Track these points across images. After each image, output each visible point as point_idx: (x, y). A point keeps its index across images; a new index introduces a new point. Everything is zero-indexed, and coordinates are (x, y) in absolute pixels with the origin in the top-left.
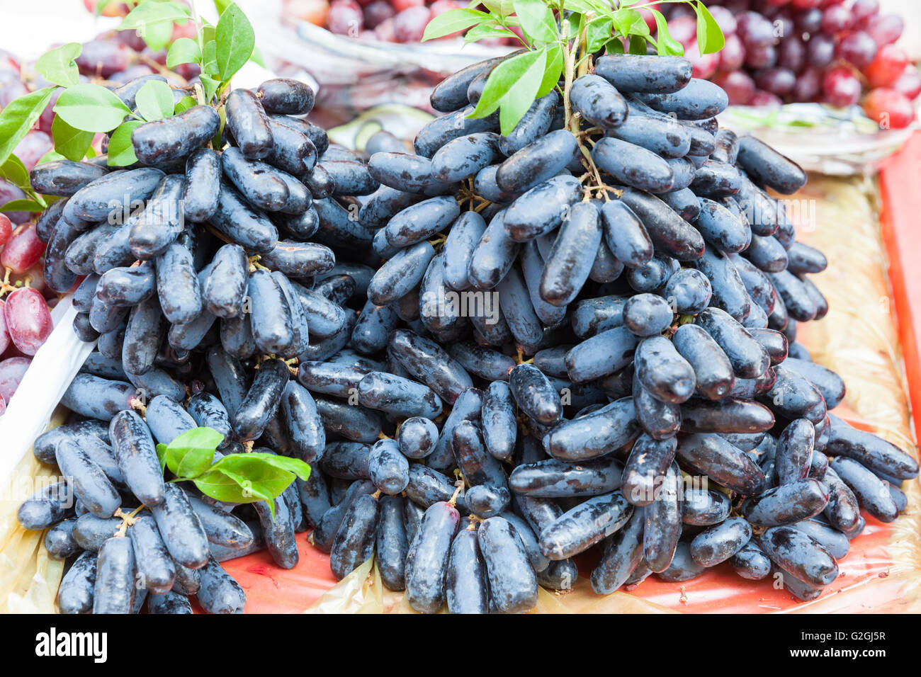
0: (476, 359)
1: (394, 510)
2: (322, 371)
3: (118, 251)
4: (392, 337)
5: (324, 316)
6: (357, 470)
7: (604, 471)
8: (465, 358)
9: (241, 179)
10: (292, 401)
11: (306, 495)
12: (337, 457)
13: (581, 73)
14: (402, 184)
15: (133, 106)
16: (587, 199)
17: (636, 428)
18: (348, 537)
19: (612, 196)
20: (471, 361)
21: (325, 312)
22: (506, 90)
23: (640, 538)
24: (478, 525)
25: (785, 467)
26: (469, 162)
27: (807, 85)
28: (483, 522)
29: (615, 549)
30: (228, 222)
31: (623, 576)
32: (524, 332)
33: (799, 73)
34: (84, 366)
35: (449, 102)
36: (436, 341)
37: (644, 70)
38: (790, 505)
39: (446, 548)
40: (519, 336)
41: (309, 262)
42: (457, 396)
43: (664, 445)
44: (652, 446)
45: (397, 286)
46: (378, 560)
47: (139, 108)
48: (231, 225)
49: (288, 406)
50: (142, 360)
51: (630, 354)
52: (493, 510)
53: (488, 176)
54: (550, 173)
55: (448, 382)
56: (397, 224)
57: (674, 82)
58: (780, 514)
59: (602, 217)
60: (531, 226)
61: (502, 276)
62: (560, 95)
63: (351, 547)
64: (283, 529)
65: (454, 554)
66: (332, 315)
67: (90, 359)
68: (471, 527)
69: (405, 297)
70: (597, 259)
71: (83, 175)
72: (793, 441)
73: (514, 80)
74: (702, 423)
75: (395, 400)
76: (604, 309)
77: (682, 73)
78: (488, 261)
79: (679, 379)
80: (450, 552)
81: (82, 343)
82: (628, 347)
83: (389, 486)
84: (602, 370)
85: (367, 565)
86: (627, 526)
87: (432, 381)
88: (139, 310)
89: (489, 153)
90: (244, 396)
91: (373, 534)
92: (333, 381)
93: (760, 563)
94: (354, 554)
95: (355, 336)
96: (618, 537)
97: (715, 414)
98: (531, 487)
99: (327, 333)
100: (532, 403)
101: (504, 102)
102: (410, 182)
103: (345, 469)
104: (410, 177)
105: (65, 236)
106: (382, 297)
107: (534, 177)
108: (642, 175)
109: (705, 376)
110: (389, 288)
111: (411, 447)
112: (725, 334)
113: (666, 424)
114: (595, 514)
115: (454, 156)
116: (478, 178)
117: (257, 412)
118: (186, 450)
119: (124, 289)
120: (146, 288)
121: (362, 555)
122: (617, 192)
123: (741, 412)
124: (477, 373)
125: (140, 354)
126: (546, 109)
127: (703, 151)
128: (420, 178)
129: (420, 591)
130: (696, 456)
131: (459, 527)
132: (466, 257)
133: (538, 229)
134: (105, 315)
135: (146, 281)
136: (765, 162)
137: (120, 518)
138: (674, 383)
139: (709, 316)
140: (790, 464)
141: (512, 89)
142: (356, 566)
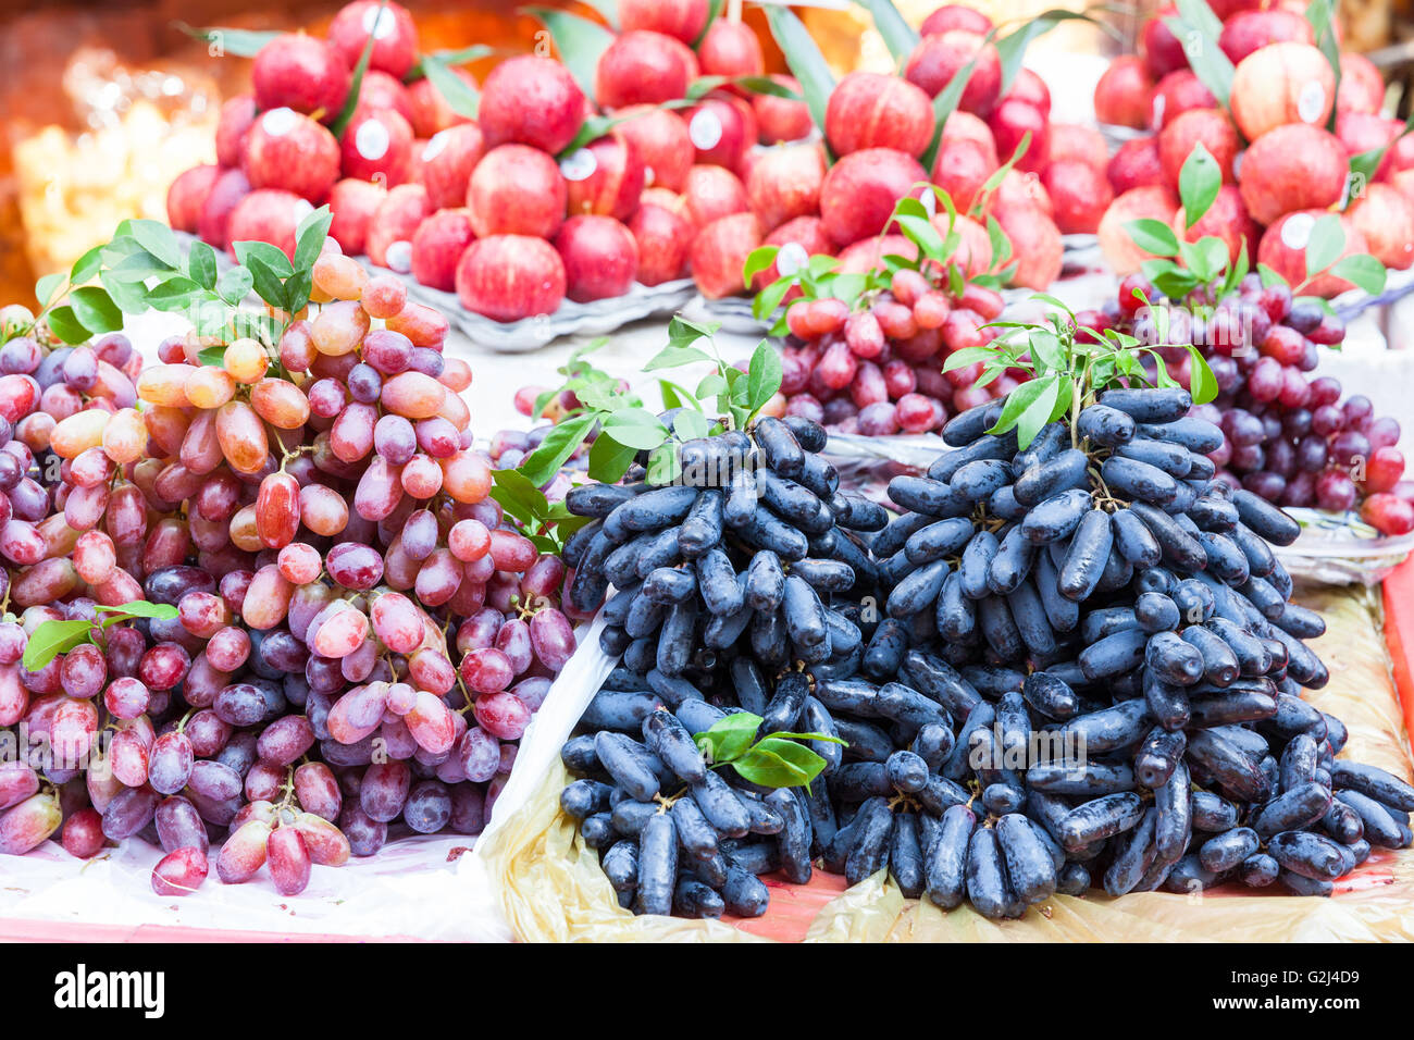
0: (988, 675)
1: (907, 829)
2: (840, 687)
3: (662, 555)
4: (907, 655)
5: (844, 632)
6: (870, 785)
7: (1117, 768)
8: (977, 677)
9: (775, 492)
10: (810, 713)
11: (816, 818)
12: (850, 775)
13: (1086, 406)
14: (920, 505)
15: (672, 430)
16: (1098, 508)
17: (1149, 722)
18: (866, 843)
19: (1121, 507)
20: (983, 678)
21: (844, 628)
22: (1023, 410)
23: (1153, 836)
24: (995, 824)
25: (1289, 778)
26: (986, 481)
27: (1299, 490)
28: (1000, 821)
29: (1129, 847)
30: (762, 531)
31: (1136, 875)
32: (1038, 639)
33: (1291, 478)
34: (607, 682)
35: (961, 436)
36: (948, 661)
37: (1147, 401)
38: (1296, 806)
39: (965, 845)
40: (1033, 644)
41: (833, 576)
42: (969, 711)
43: (1174, 736)
44: (1164, 736)
45: (916, 599)
46: (894, 871)
47: (677, 432)
48: (765, 535)
49: (807, 718)
50: (677, 660)
51: (1140, 651)
52: (1011, 806)
53: (1004, 495)
54: (1064, 486)
55: (961, 697)
56: (915, 541)
57: (1175, 410)
58: (1286, 816)
59: (1113, 523)
60: (1049, 529)
61: (1019, 582)
62: (1066, 425)
63: (868, 852)
64: (799, 839)
65: (974, 847)
66: (849, 631)
67: (612, 675)
68: (988, 826)
69: (922, 612)
70: (1108, 563)
71: (620, 496)
72: (1297, 753)
73: (1031, 401)
74: (1210, 716)
75: (912, 709)
76: (1113, 617)
77: (1182, 402)
78: (1006, 567)
79: (1190, 658)
80: (970, 847)
81: (607, 657)
82: (1138, 645)
83: (911, 782)
84: (1118, 665)
85: (882, 873)
86: (1139, 824)
87: (945, 697)
88: (675, 613)
89: (1002, 477)
90: (766, 704)
91: (889, 842)
92: (849, 695)
93: (1268, 862)
94: (871, 859)
95: (867, 660)
96: (1130, 835)
97: (1221, 705)
98: (1047, 781)
99: (845, 648)
100: (1049, 698)
101: (1022, 420)
102: (927, 503)
103: (859, 784)
104: (929, 498)
105: (599, 553)
106: (902, 609)
107: (1049, 489)
108: (1150, 485)
109: (1213, 662)
110: (908, 601)
111: (931, 746)
112: (1229, 634)
113: (1177, 713)
114: (1110, 807)
115: (974, 474)
116: (994, 497)
117: (783, 714)
118: (727, 733)
119: (671, 585)
120: (689, 587)
121: (878, 864)
122: (1125, 504)
123: (1247, 700)
124: (989, 689)
125: (676, 654)
126: (1055, 438)
127: (1202, 474)
128: (937, 499)
129: (942, 881)
130: (1204, 753)
131: (975, 829)
132: (984, 567)
133: (1055, 532)
134: (643, 618)
135: (689, 580)
136: (1258, 512)
137: (659, 803)
138: (1185, 662)
139: (1214, 623)
140: (1295, 773)
141: (1030, 408)
142: (872, 873)
